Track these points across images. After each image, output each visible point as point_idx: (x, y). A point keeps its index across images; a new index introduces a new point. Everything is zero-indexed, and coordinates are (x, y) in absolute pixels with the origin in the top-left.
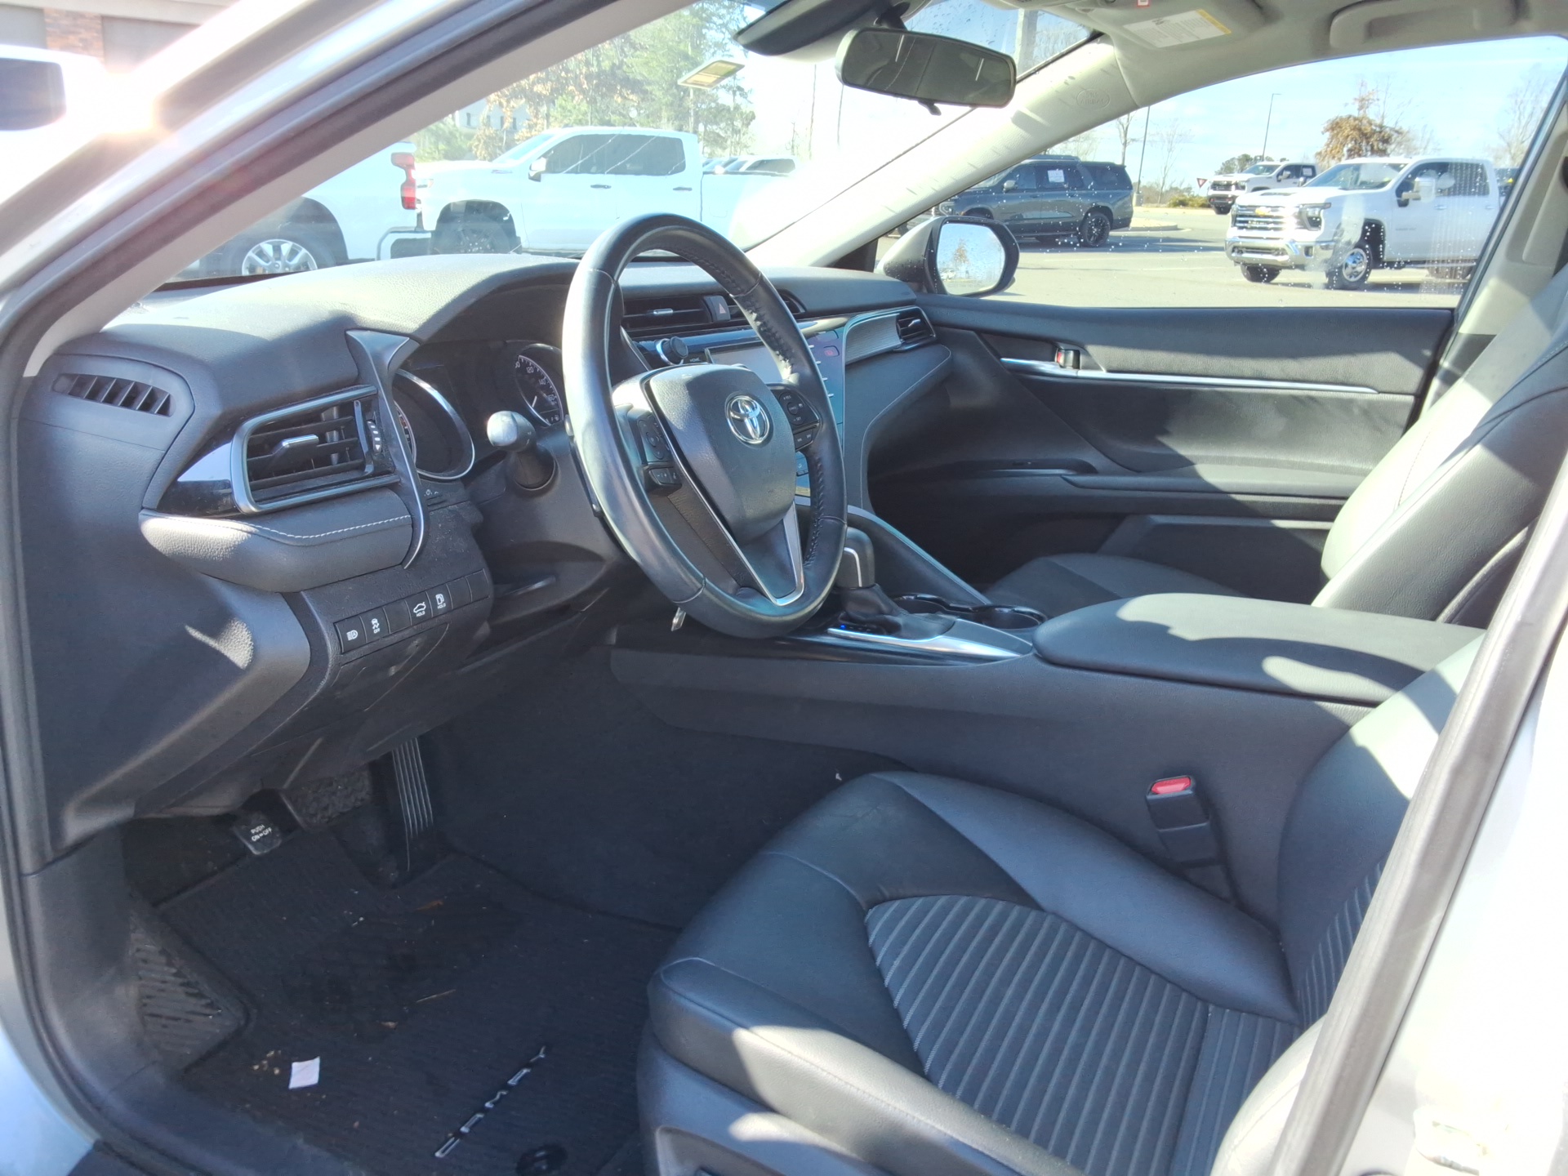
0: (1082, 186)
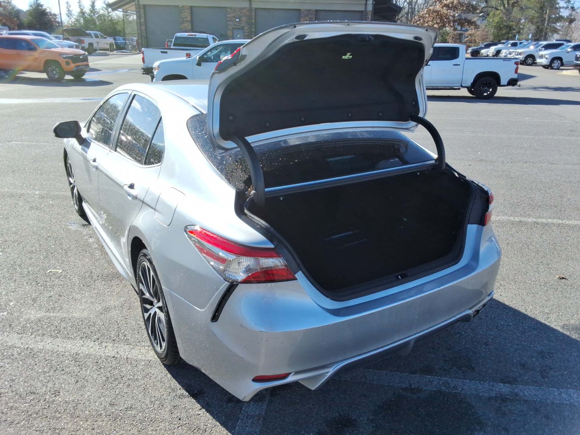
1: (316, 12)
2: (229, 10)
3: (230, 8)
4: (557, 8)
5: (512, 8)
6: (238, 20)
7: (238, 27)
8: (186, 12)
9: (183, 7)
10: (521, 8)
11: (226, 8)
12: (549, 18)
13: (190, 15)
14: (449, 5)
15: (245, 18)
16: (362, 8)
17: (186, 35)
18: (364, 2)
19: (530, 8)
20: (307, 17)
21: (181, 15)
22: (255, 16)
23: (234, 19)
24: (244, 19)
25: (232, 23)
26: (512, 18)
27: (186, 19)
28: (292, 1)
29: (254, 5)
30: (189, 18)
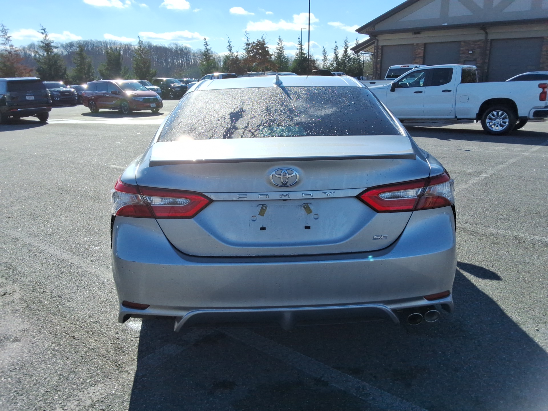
2: (463, 44)
3: (464, 42)
6: (471, 52)
7: (471, 59)
8: (420, 49)
9: (417, 45)
11: (460, 42)
13: (423, 51)
15: (479, 49)
17: (399, 66)
21: (415, 52)
22: (491, 47)
23: (467, 51)
24: (478, 51)
25: (464, 56)
27: (419, 55)
28: (535, 29)
29: (490, 37)
30: (422, 55)
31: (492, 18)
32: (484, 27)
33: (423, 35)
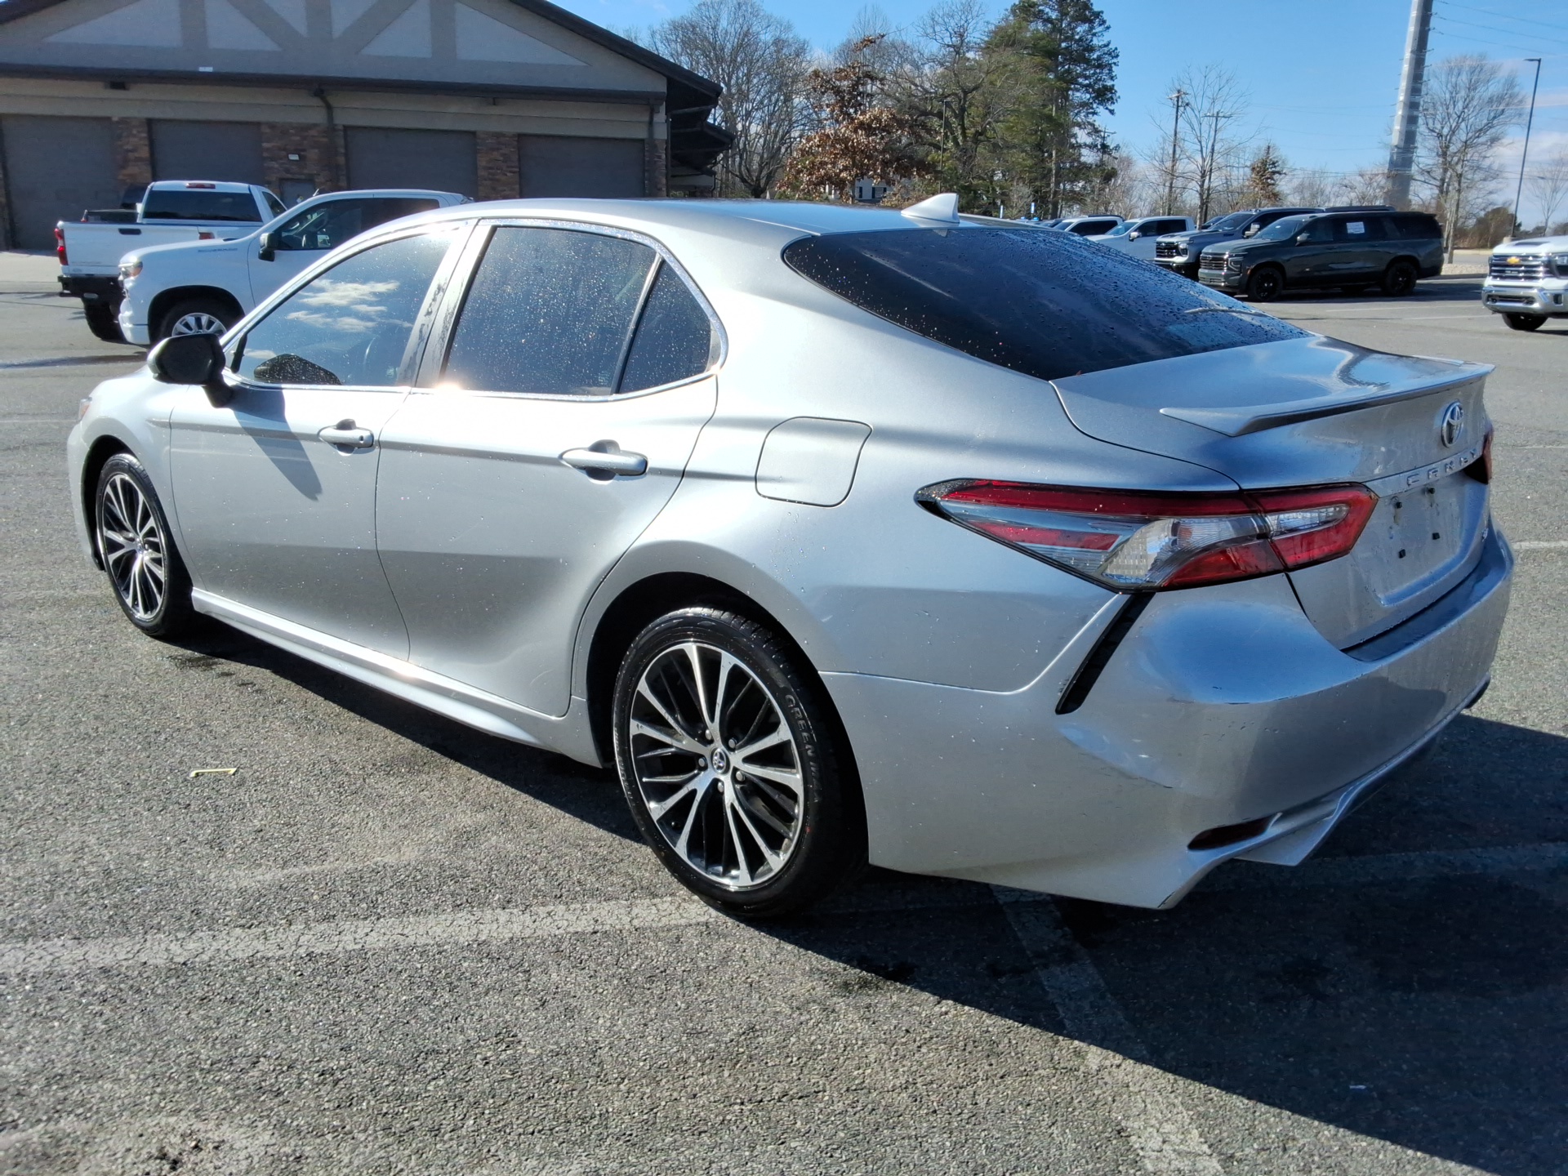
0: (1384, 237)
1: (518, 141)
2: (268, 131)
3: (272, 126)
4: (1072, 146)
5: (974, 146)
6: (294, 157)
7: (297, 176)
8: (134, 136)
9: (124, 121)
10: (995, 145)
11: (258, 124)
12: (1059, 169)
13: (147, 142)
14: (869, 125)
15: (316, 151)
16: (642, 134)
17: (183, 186)
18: (647, 119)
19: (1014, 146)
20: (495, 153)
21: (120, 143)
22: (346, 147)
23: (283, 153)
24: (313, 154)
25: (276, 166)
26: (976, 169)
27: (136, 155)
28: (453, 109)
29: (342, 119)
30: (144, 152)
31: (335, 66)
32: (321, 88)
33: (136, 92)
